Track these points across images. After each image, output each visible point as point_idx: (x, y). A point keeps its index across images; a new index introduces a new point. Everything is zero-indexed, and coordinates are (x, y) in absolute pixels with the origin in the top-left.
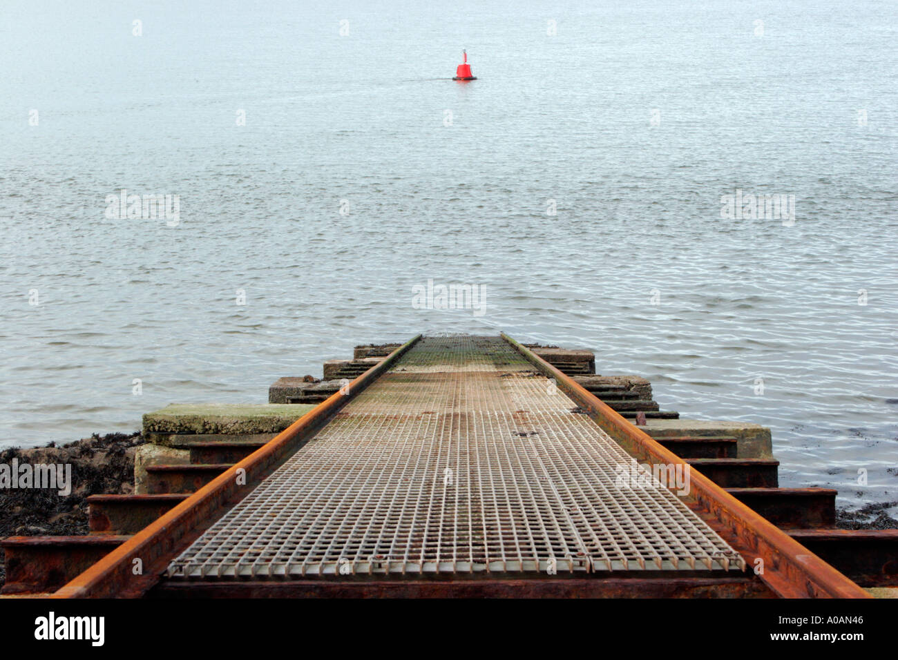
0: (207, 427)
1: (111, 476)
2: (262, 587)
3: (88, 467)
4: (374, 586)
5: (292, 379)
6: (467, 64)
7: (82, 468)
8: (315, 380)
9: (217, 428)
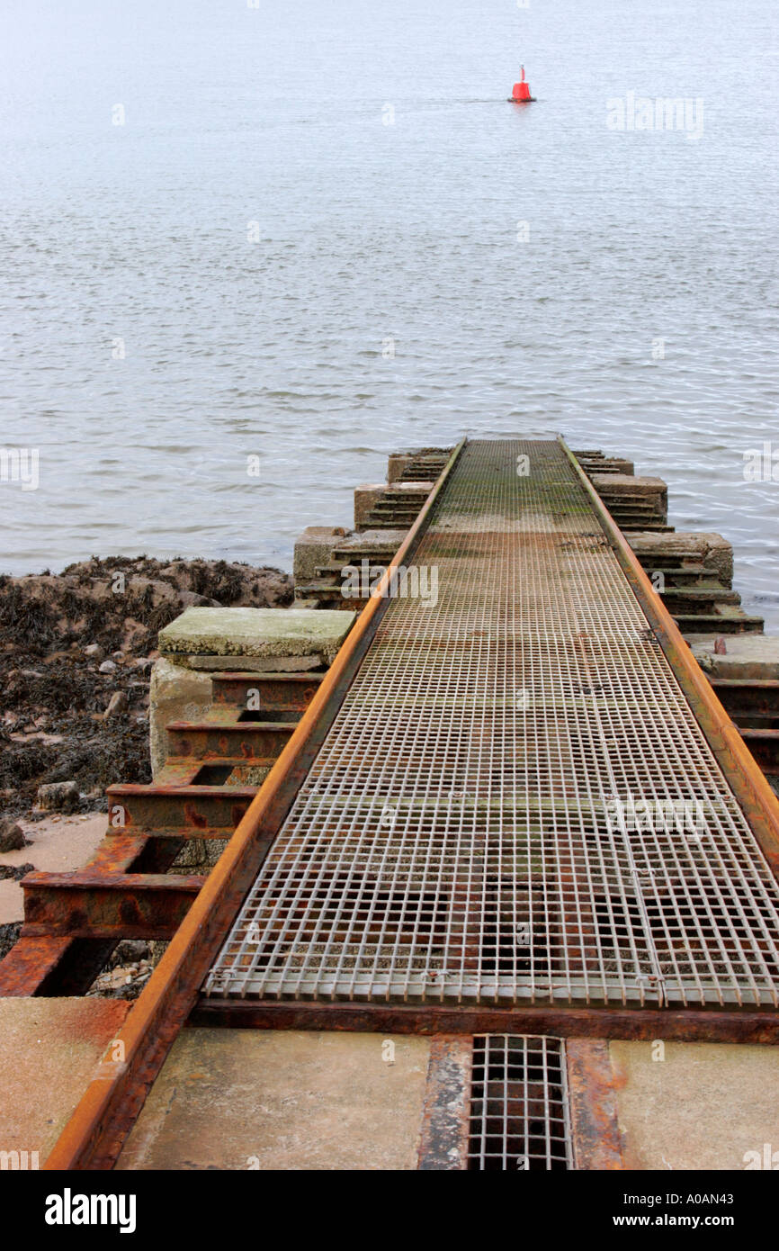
0: (231, 648)
1: (113, 611)
2: (306, 1011)
3: (87, 598)
4: (427, 1013)
5: (319, 530)
6: (525, 82)
7: (81, 600)
8: (346, 532)
9: (241, 650)
